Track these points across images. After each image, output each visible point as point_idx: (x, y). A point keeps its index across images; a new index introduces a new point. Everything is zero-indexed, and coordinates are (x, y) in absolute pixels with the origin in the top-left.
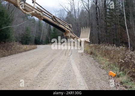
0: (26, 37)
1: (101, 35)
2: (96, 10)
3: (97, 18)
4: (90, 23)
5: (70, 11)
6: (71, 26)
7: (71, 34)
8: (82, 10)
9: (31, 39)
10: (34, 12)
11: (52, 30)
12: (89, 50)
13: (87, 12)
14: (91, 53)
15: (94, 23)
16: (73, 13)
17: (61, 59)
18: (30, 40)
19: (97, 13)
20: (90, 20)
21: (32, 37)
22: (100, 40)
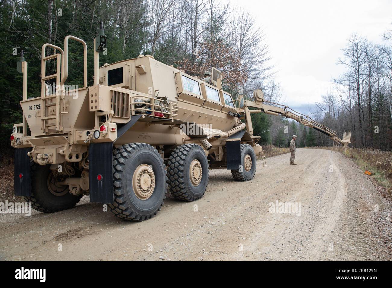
0: (280, 140)
1: (365, 139)
2: (359, 111)
3: (360, 121)
4: (352, 125)
5: (329, 112)
6: (336, 132)
7: (336, 138)
8: (342, 110)
9: (284, 141)
10: (309, 124)
11: (308, 133)
12: (350, 154)
13: (349, 113)
14: (352, 157)
15: (357, 125)
16: (332, 114)
17: (322, 160)
18: (283, 143)
19: (360, 115)
20: (352, 122)
21: (285, 140)
22: (363, 144)
